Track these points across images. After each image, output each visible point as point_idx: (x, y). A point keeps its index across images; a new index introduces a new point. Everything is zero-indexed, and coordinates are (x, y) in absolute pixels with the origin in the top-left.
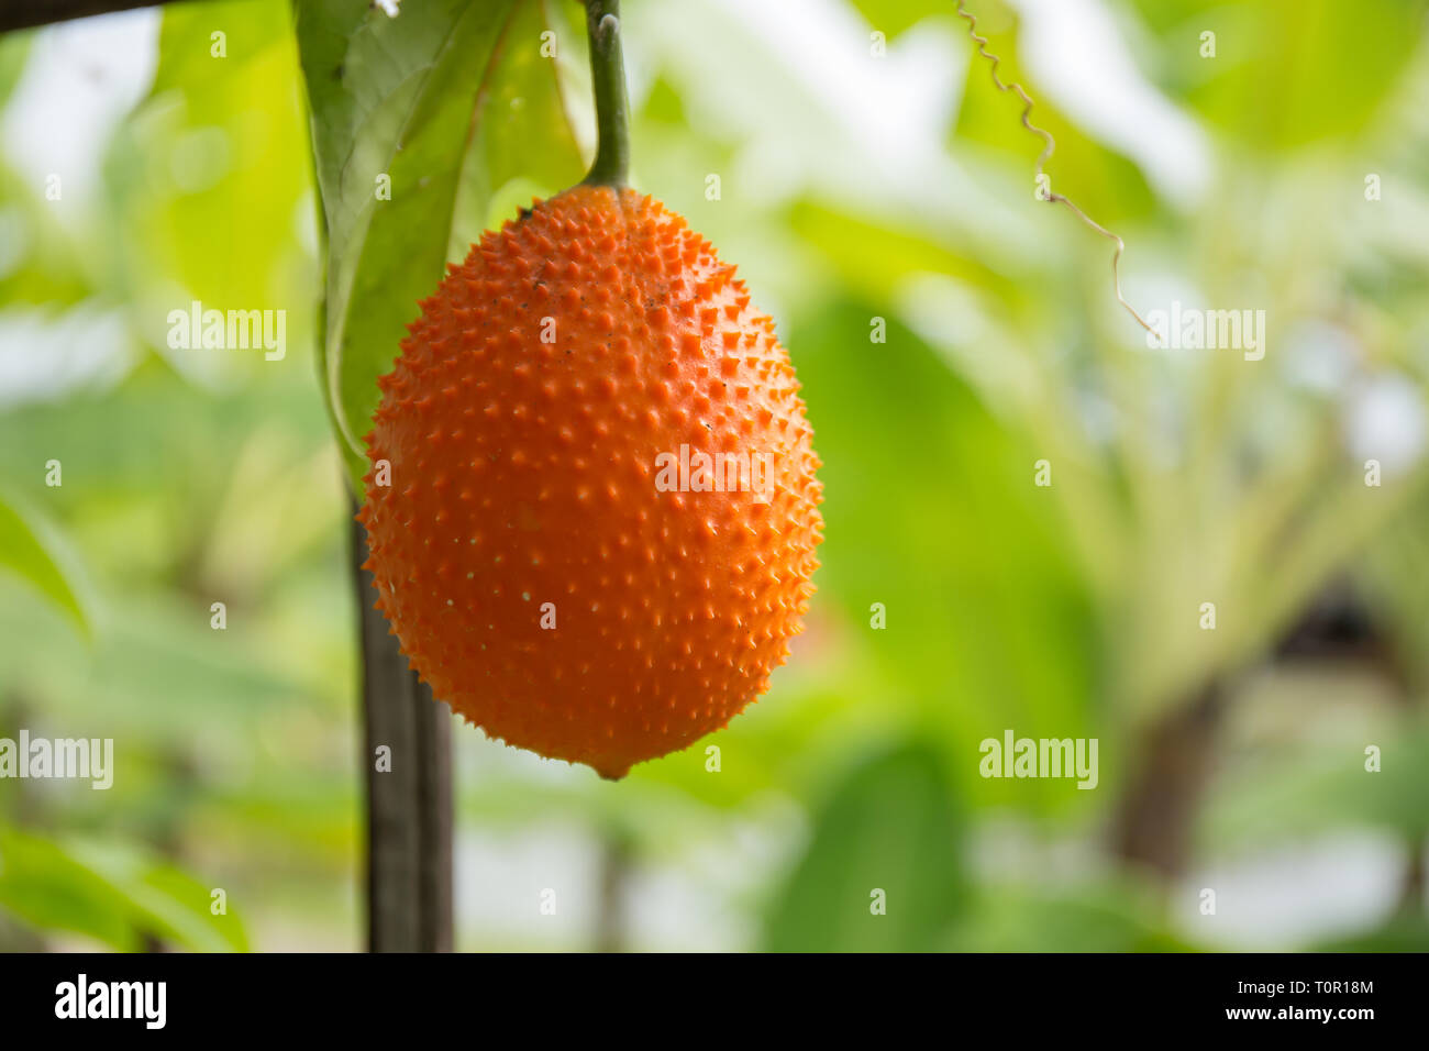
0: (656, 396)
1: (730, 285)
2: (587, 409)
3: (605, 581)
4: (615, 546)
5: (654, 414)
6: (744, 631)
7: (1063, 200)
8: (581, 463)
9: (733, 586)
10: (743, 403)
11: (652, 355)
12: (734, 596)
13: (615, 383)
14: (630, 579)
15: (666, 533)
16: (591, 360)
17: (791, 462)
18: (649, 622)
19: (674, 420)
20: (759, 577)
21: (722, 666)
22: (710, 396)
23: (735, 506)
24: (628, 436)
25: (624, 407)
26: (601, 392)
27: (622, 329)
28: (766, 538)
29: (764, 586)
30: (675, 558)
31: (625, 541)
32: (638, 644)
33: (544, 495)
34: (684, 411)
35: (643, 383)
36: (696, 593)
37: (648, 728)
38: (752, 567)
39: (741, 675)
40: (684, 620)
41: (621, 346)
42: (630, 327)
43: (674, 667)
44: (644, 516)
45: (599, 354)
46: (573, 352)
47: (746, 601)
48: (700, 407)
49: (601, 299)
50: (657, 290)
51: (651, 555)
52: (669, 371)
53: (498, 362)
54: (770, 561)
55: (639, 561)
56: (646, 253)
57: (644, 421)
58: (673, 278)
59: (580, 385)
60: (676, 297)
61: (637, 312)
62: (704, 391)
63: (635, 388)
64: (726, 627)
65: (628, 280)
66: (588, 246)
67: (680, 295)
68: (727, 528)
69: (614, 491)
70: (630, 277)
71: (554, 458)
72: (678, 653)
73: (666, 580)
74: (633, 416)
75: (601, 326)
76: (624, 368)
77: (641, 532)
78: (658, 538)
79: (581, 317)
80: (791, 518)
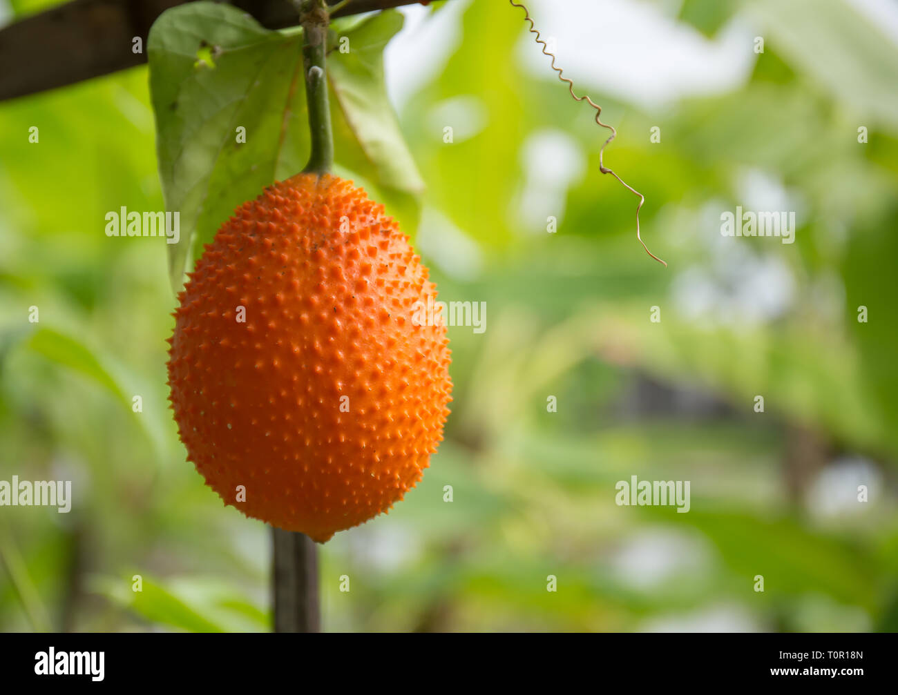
0: (308, 304)
1: (380, 233)
2: (264, 313)
3: (273, 418)
4: (278, 396)
5: (305, 316)
6: (371, 451)
7: (610, 172)
8: (258, 346)
9: (359, 423)
10: (369, 308)
11: (309, 279)
12: (360, 429)
13: (281, 296)
14: (288, 417)
15: (310, 389)
16: (270, 282)
17: (406, 345)
18: (302, 444)
19: (318, 320)
20: (379, 418)
21: (358, 472)
22: (345, 304)
23: (358, 373)
24: (287, 329)
25: (286, 312)
26: (274, 303)
27: (292, 264)
28: (382, 393)
29: (384, 423)
30: (316, 404)
31: (284, 393)
32: (297, 457)
33: (238, 365)
34: (325, 314)
35: (300, 297)
36: (332, 427)
37: (316, 509)
38: (372, 411)
39: (375, 479)
40: (326, 442)
41: (290, 274)
42: (297, 261)
43: (323, 471)
44: (295, 378)
45: (276, 279)
46: (261, 278)
47: (369, 432)
48: (336, 312)
49: (284, 245)
50: (322, 238)
51: (300, 402)
52: (318, 289)
53: (221, 285)
54: (388, 407)
55: (293, 406)
56: (321, 215)
57: (298, 321)
58: (334, 230)
59: (262, 299)
60: (332, 242)
61: (305, 252)
62: (341, 301)
63: (296, 300)
64: (357, 448)
65: (304, 232)
66: (285, 212)
67: (336, 241)
68: (352, 386)
69: (276, 363)
70: (305, 231)
71: (243, 343)
72: (325, 463)
73: (311, 418)
74: (291, 317)
75: (280, 261)
76: (290, 288)
77: (294, 388)
78: (306, 392)
79: (270, 256)
80: (406, 380)
